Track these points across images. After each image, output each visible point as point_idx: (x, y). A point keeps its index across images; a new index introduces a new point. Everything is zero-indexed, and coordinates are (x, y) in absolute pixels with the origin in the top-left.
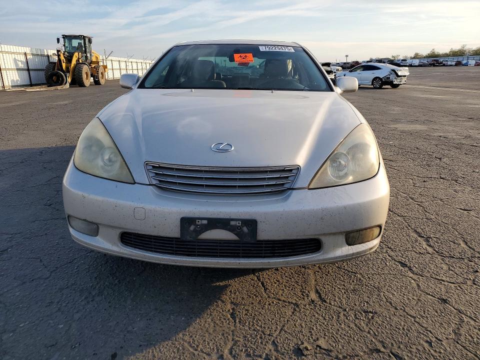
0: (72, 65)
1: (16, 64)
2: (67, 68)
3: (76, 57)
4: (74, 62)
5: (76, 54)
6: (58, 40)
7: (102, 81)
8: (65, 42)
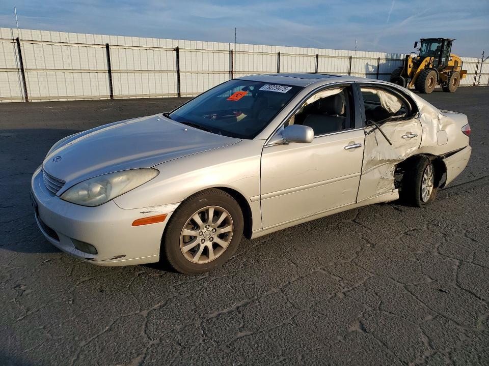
0: (419, 70)
1: (367, 68)
2: (412, 73)
3: (426, 61)
4: (422, 66)
5: (428, 59)
6: (416, 44)
7: (453, 88)
8: (422, 46)
